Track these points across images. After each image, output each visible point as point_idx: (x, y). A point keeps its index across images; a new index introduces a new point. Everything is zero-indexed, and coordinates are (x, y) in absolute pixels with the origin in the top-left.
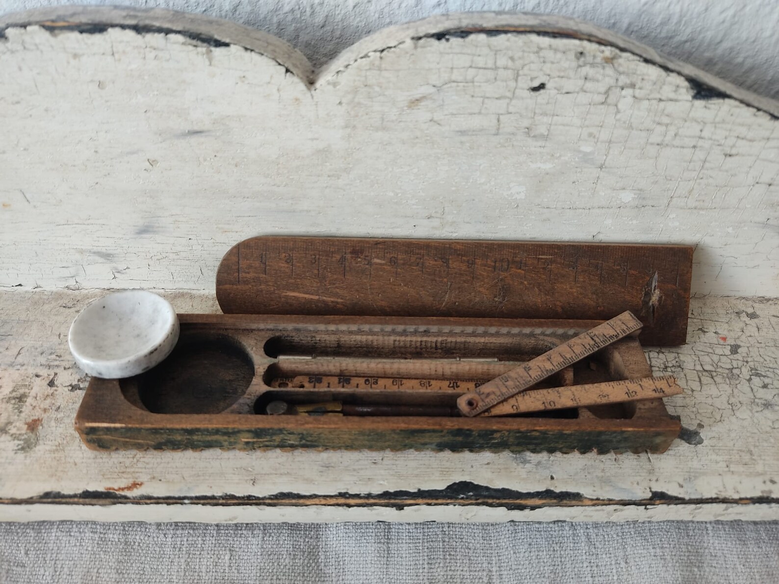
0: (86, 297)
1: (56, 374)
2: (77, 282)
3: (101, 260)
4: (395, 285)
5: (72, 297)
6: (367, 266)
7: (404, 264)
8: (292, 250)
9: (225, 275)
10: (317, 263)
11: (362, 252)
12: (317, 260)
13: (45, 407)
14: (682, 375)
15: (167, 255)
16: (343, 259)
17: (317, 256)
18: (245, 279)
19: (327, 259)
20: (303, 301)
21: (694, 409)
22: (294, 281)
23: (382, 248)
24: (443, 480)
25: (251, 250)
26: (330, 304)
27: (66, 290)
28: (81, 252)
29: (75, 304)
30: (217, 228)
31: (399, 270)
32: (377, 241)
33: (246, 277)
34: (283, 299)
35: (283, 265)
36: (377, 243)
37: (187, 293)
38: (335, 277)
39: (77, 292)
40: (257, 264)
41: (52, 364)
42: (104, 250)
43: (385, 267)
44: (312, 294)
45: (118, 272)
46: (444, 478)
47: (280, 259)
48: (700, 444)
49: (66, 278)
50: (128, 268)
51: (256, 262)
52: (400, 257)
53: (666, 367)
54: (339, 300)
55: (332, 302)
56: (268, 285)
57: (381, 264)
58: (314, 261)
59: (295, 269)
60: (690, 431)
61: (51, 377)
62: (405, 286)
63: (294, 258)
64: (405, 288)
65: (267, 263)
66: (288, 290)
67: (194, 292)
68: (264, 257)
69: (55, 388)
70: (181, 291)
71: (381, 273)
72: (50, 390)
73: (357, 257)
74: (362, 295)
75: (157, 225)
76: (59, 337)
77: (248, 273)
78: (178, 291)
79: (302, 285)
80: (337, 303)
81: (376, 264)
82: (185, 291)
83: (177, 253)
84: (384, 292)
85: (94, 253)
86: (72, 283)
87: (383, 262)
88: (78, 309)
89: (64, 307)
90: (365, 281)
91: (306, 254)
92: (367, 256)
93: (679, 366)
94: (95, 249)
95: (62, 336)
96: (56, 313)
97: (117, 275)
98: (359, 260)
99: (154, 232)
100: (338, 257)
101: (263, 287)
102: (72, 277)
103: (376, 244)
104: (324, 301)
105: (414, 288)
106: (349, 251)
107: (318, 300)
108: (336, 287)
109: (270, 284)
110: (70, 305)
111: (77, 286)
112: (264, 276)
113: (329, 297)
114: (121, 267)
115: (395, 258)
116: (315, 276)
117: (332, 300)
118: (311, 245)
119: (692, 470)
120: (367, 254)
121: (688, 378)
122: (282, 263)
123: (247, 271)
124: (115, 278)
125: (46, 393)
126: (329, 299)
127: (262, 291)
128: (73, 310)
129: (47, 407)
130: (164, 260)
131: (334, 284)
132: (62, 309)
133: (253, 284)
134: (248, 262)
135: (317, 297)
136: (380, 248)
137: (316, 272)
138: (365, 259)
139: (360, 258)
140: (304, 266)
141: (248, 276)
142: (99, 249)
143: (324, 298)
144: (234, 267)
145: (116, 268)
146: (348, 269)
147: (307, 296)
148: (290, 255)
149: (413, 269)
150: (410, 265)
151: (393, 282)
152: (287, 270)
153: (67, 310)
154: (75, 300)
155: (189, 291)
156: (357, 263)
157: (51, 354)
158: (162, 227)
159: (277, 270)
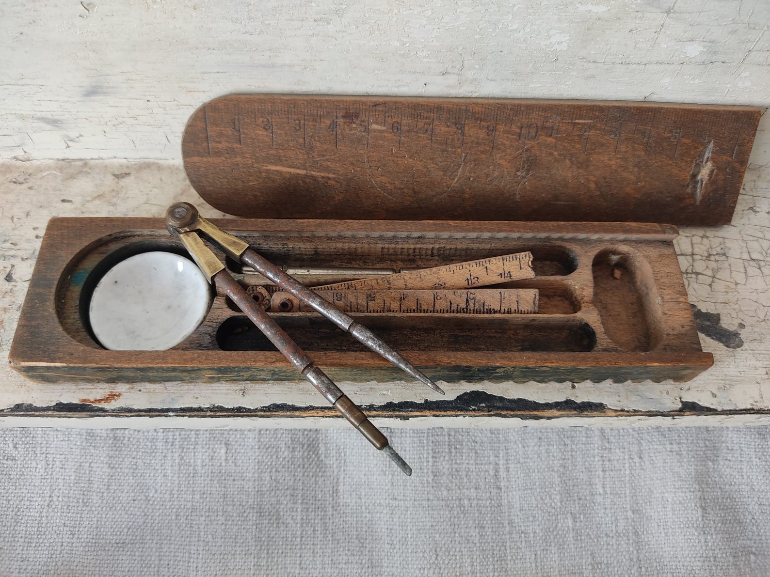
0: (40, 170)
1: (13, 266)
2: (25, 152)
3: (49, 127)
4: (398, 157)
5: (22, 170)
6: (364, 134)
7: (408, 131)
8: (270, 113)
9: (192, 145)
10: (302, 130)
11: (357, 115)
12: (302, 126)
13: (5, 306)
14: (726, 265)
15: (123, 119)
16: (334, 125)
17: (302, 122)
18: (217, 150)
19: (314, 125)
20: (288, 176)
21: (736, 307)
22: (274, 152)
23: (382, 111)
24: (452, 390)
25: (220, 114)
26: (320, 179)
27: (14, 161)
28: (22, 118)
29: (26, 179)
30: (179, 87)
31: (403, 138)
32: (375, 102)
33: (218, 148)
34: (264, 174)
35: (261, 132)
36: (376, 105)
37: (154, 164)
38: (325, 147)
39: (27, 164)
40: (229, 131)
41: (7, 253)
42: (49, 116)
43: (386, 135)
44: (298, 168)
45: (71, 141)
46: (454, 388)
47: (257, 125)
48: (739, 347)
49: (11, 148)
50: (81, 136)
51: (228, 129)
52: (404, 122)
53: (710, 255)
54: (331, 175)
55: (323, 177)
56: (245, 157)
57: (380, 131)
58: (298, 128)
59: (276, 138)
60: (730, 332)
61: (8, 270)
62: (410, 158)
63: (274, 124)
64: (410, 160)
65: (241, 130)
66: (269, 163)
67: (161, 162)
68: (236, 122)
69: (14, 283)
70: (147, 161)
71: (381, 142)
72: (8, 286)
73: (351, 123)
74: (358, 169)
75: (106, 85)
76: (12, 220)
77: (219, 142)
78: (142, 161)
79: (285, 156)
80: (329, 178)
81: (375, 131)
82: (152, 161)
83: (135, 118)
84: (384, 165)
85: (38, 119)
86: (19, 153)
87: (384, 128)
88: (30, 184)
89: (15, 182)
90: (362, 152)
91: (288, 118)
92: (364, 121)
93: (724, 254)
94: (39, 114)
95: (15, 219)
96: (6, 191)
97: (70, 143)
98: (354, 126)
99: (105, 93)
100: (328, 122)
101: (238, 159)
102: (18, 146)
103: (375, 106)
104: (312, 176)
105: (421, 161)
106: (341, 114)
107: (306, 176)
108: (327, 160)
109: (247, 155)
110: (21, 180)
111: (26, 157)
112: (239, 146)
113: (319, 172)
114: (73, 134)
115: (398, 123)
116: (301, 146)
117: (322, 174)
118: (294, 107)
119: (728, 378)
120: (364, 118)
121: (732, 269)
122: (260, 130)
123: (217, 140)
124: (68, 147)
125: (4, 290)
126: (319, 174)
127: (238, 165)
128: (25, 186)
129: (7, 306)
130: (121, 125)
131: (324, 156)
132: (12, 186)
133: (227, 156)
134: (218, 128)
135: (303, 172)
136: (379, 111)
137: (301, 141)
138: (361, 125)
139: (354, 123)
140: (286, 134)
141: (219, 146)
142: (43, 115)
143: (313, 173)
144: (201, 135)
145: (68, 137)
146: (340, 137)
147: (292, 170)
148: (268, 120)
149: (420, 137)
150: (417, 132)
151: (396, 153)
152: (266, 139)
153: (19, 187)
154: (27, 173)
155: (156, 161)
156: (351, 130)
157: (5, 241)
158: (114, 87)
159: (253, 139)
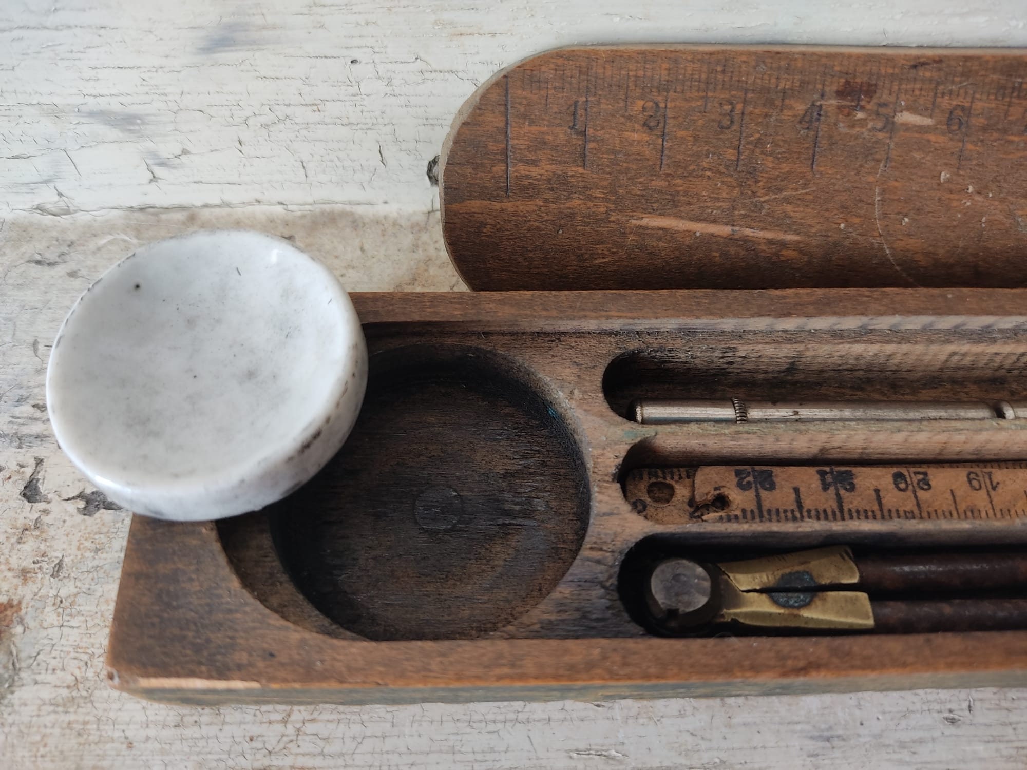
0: (91, 232)
1: (39, 462)
2: (60, 195)
3: (114, 133)
4: (951, 192)
5: (55, 234)
6: (881, 135)
7: (984, 129)
8: (664, 88)
9: (469, 170)
10: (734, 127)
11: (870, 90)
12: (737, 118)
13: (24, 564)
15: (289, 111)
16: (813, 117)
17: (739, 107)
18: (526, 182)
19: (766, 115)
20: (688, 241)
22: (663, 184)
23: (931, 80)
25: (543, 93)
26: (763, 247)
27: (37, 216)
28: (56, 113)
29: (63, 254)
30: (436, 22)
31: (970, 146)
32: (918, 57)
33: (528, 177)
34: (631, 237)
35: (637, 136)
36: (918, 64)
37: (343, 214)
38: (785, 167)
39: (64, 220)
40: (561, 135)
41: (25, 430)
42: (115, 106)
43: (932, 138)
44: (715, 222)
45: (162, 164)
47: (629, 118)
49: (30, 187)
50: (185, 152)
51: (558, 130)
52: (978, 105)
54: (790, 237)
55: (770, 242)
56: (590, 198)
57: (921, 129)
58: (726, 122)
59: (670, 149)
61: (29, 471)
62: (979, 193)
63: (669, 114)
64: (979, 198)
65: (590, 132)
66: (645, 211)
67: (360, 210)
68: (580, 112)
69: (42, 506)
70: (327, 208)
71: (917, 155)
72: (29, 512)
73: (854, 108)
74: (857, 220)
75: (258, 20)
76: (36, 351)
77: (534, 163)
78: (318, 208)
79: (686, 193)
80: (783, 244)
81: (907, 127)
82: (338, 208)
83: (316, 106)
84: (919, 211)
85: (92, 114)
86: (47, 197)
87: (928, 121)
88: (72, 266)
89: (38, 262)
90: (871, 179)
91: (705, 98)
92: (885, 105)
94: (92, 104)
95: (41, 347)
96: (20, 282)
97: (159, 171)
98: (860, 115)
100: (800, 108)
101: (575, 202)
102: (46, 182)
103: (915, 67)
104: (745, 240)
105: (1002, 201)
106: (835, 88)
107: (730, 239)
108: (787, 200)
109: (597, 193)
110: (51, 256)
111: (62, 205)
112: (581, 170)
113: (762, 229)
114: (167, 149)
115: (963, 109)
116: (727, 167)
117: (769, 235)
118: (723, 72)
120: (885, 97)
122: (634, 131)
123: (531, 156)
124: (154, 179)
125: (20, 523)
126: (760, 234)
127: (572, 216)
128: (60, 270)
129: (28, 563)
130: (281, 126)
131: (780, 190)
132: (35, 270)
133: (549, 195)
134: (534, 129)
135: (725, 230)
136: (923, 81)
137: (730, 154)
138: (878, 114)
139: (863, 108)
140: (696, 139)
141: (534, 171)
142: (102, 104)
143: (748, 232)
144: (492, 147)
145: (154, 155)
146: (824, 143)
147: (700, 228)
148: (657, 104)
149: (1012, 142)
150: (1005, 131)
151: (948, 181)
152: (647, 152)
153: (47, 272)
154: (64, 241)
155: (348, 208)
156: (852, 126)
157: (20, 401)
158: (274, 27)
159: (614, 152)
